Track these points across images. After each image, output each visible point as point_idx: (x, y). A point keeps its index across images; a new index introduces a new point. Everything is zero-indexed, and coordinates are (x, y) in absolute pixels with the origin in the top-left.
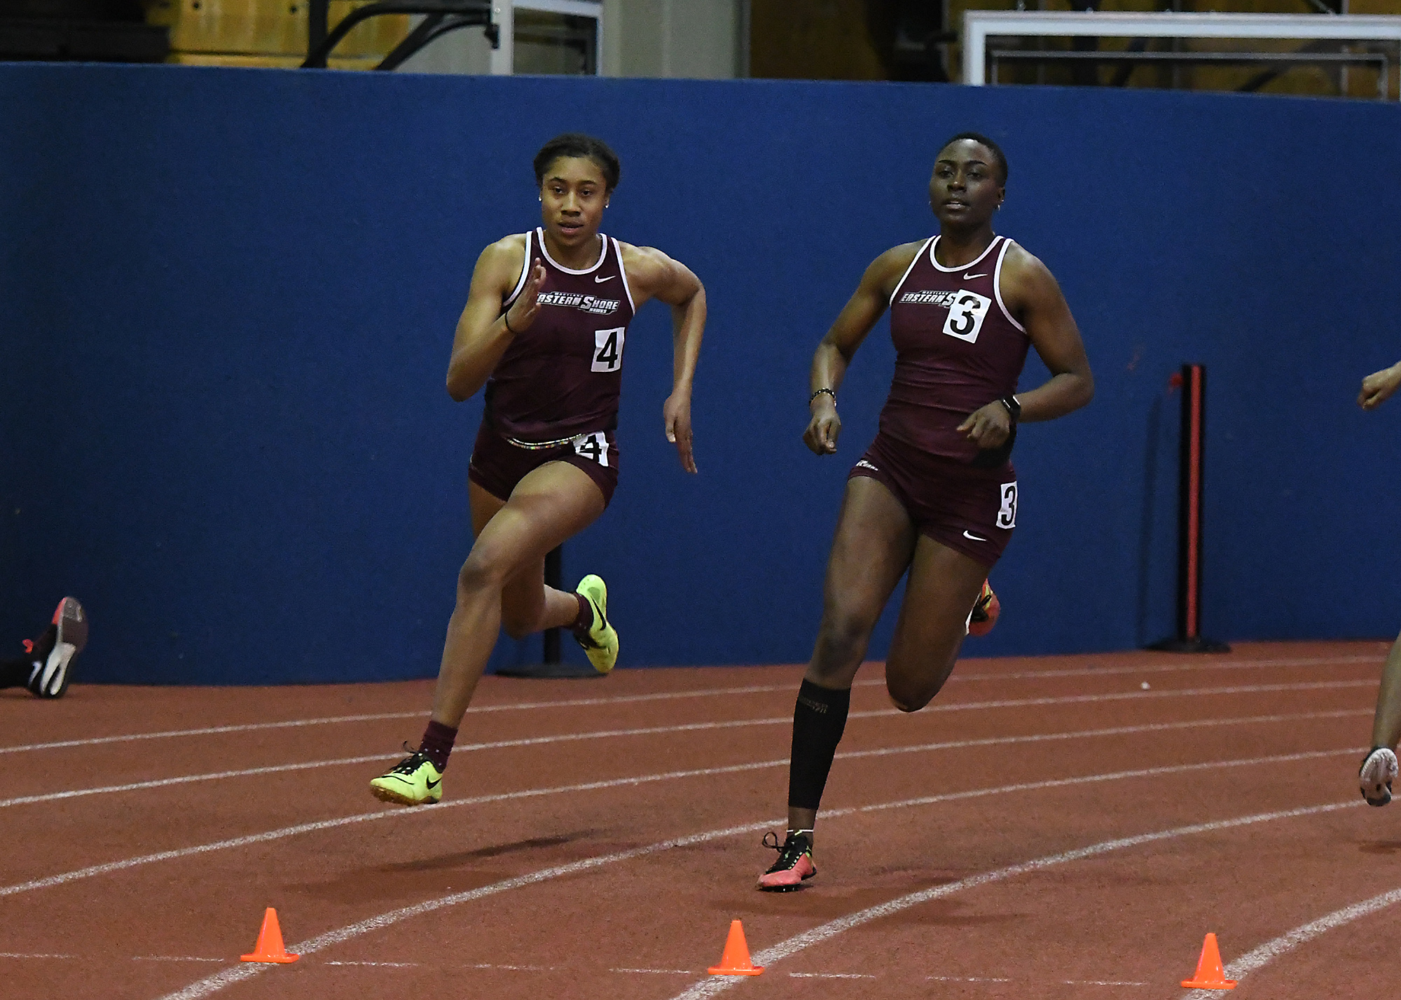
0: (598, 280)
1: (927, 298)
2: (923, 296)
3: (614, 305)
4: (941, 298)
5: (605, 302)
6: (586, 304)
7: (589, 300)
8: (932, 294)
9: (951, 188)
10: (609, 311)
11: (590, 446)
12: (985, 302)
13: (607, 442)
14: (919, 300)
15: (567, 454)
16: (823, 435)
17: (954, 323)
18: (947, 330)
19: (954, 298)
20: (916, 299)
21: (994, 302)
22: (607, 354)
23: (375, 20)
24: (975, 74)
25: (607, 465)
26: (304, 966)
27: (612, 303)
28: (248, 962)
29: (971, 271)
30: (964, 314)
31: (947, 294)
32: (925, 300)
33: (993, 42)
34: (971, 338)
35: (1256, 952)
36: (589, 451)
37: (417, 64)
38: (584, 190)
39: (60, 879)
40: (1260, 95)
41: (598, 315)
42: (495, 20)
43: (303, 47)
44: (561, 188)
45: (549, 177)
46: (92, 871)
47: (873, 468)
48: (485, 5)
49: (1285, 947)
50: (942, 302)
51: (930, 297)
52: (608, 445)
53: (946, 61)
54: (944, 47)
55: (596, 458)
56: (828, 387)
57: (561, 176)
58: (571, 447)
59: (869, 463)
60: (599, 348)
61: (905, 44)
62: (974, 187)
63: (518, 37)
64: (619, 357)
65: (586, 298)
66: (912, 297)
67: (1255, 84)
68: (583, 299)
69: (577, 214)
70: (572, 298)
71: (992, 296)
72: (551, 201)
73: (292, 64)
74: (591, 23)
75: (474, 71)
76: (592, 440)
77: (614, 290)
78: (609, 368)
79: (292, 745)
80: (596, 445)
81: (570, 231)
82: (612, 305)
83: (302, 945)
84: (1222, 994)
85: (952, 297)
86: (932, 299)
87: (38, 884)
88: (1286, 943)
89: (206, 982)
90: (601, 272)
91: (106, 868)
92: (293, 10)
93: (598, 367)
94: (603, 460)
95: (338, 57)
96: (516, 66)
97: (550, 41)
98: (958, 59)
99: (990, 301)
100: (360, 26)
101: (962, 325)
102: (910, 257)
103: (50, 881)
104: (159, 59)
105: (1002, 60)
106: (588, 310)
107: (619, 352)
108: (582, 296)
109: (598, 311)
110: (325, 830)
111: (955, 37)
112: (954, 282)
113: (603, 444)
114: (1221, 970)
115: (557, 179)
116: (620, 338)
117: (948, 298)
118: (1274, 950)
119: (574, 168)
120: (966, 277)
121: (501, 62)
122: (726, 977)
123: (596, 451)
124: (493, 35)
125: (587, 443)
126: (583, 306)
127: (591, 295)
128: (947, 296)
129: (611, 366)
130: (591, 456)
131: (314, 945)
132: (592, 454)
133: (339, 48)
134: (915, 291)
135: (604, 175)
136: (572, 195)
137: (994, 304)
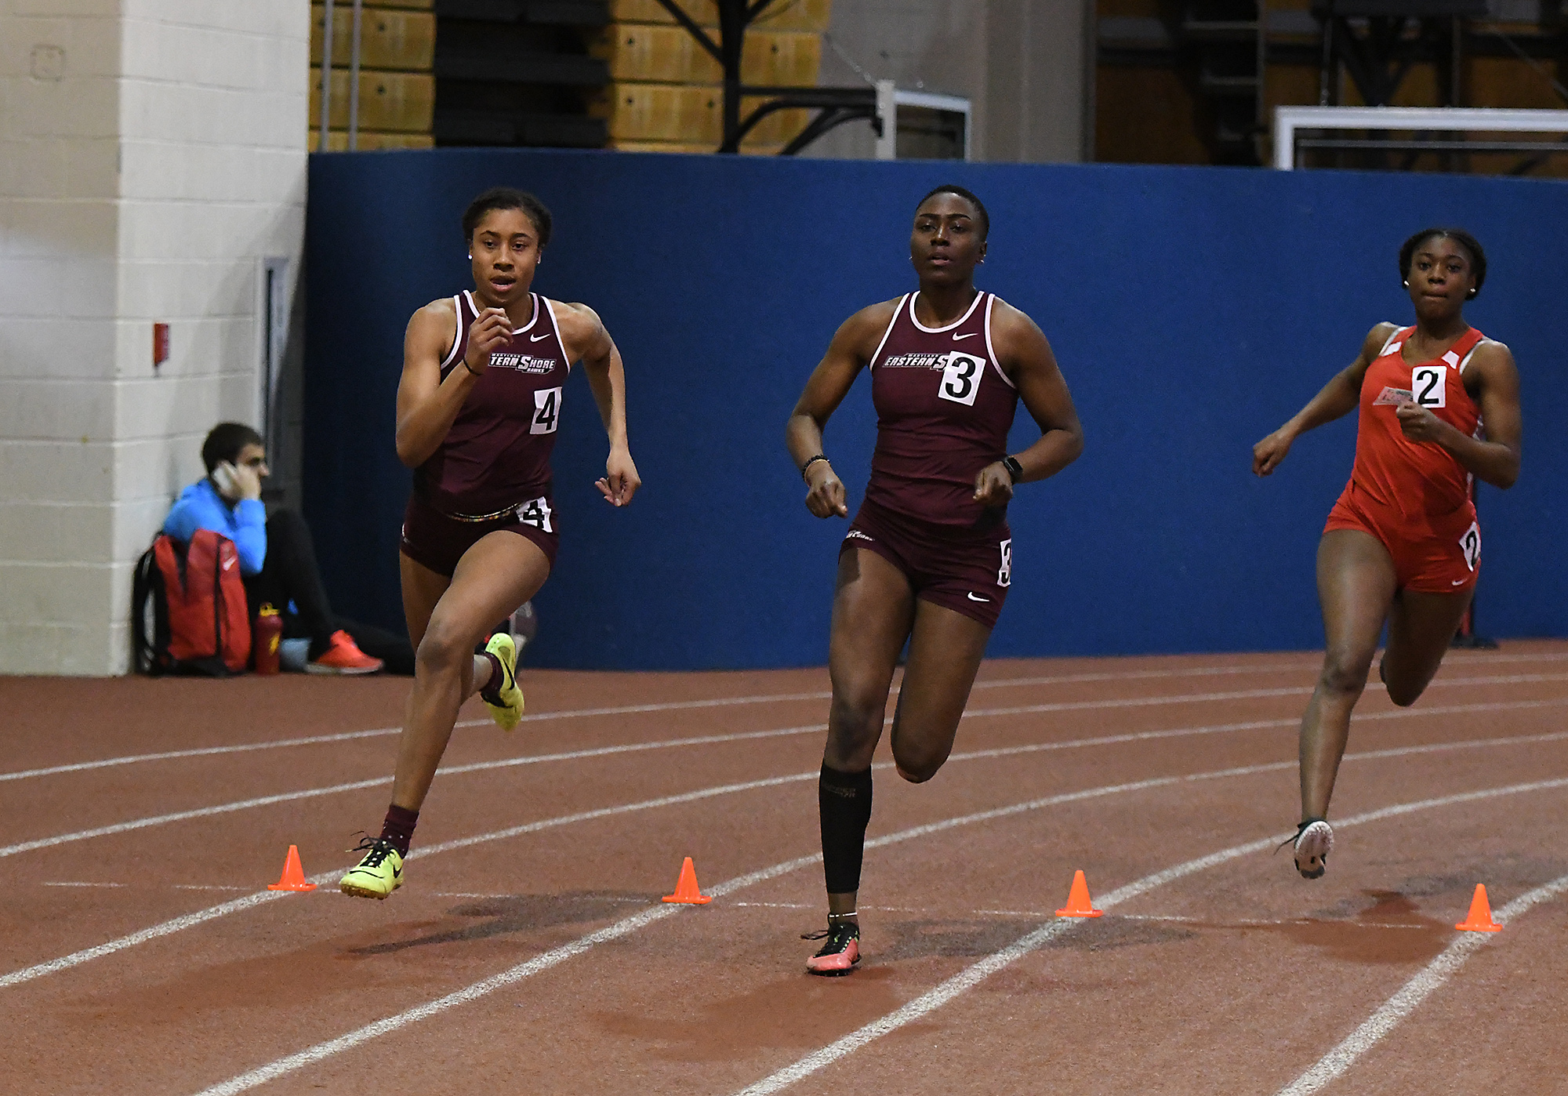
0: (533, 339)
1: (915, 361)
2: (909, 359)
3: (551, 364)
4: (931, 361)
5: (542, 362)
6: (524, 365)
7: (526, 360)
8: (920, 357)
9: (934, 243)
10: (546, 370)
11: (533, 512)
12: (980, 363)
13: (548, 507)
14: (906, 364)
15: (510, 523)
16: (831, 494)
17: (949, 387)
18: (943, 394)
19: (947, 361)
20: (902, 363)
21: (989, 361)
22: (546, 415)
23: (779, 114)
24: (1285, 159)
25: (551, 531)
26: (717, 907)
27: (548, 362)
28: (669, 902)
29: (959, 330)
30: (960, 376)
31: (937, 356)
32: (912, 364)
33: (1299, 133)
34: (969, 400)
35: (1519, 900)
36: (532, 517)
37: (816, 150)
38: (516, 242)
39: (512, 832)
40: (1526, 179)
41: (537, 375)
42: (880, 113)
43: (718, 135)
44: (493, 241)
45: (478, 231)
46: (539, 826)
47: (867, 538)
48: (870, 101)
49: (1543, 897)
50: (933, 365)
51: (918, 361)
52: (550, 510)
53: (1260, 151)
54: (1258, 139)
55: (541, 525)
56: (819, 452)
57: (493, 229)
58: (515, 517)
59: (863, 533)
60: (540, 409)
61: (1226, 135)
62: (958, 241)
63: (900, 129)
64: (556, 418)
65: (524, 358)
66: (896, 361)
67: (1521, 170)
68: (520, 359)
69: (509, 267)
70: (509, 359)
71: (985, 356)
72: (483, 256)
73: (709, 150)
74: (959, 117)
75: (863, 156)
76: (534, 506)
77: (548, 349)
78: (547, 429)
79: (706, 722)
80: (539, 511)
81: (504, 287)
82: (549, 364)
83: (714, 889)
84: (1489, 935)
85: (944, 359)
86: (921, 362)
87: (493, 836)
88: (1545, 893)
89: (633, 919)
90: (535, 331)
91: (550, 823)
92: (711, 104)
93: (538, 429)
94: (547, 527)
95: (747, 144)
96: (899, 153)
97: (927, 132)
98: (1270, 148)
99: (984, 361)
100: (767, 120)
101: (958, 387)
102: (886, 316)
103: (503, 834)
104: (599, 146)
105: (1308, 149)
106: (526, 370)
107: (556, 413)
108: (519, 356)
109: (536, 370)
110: (734, 793)
111: (1267, 130)
112: (943, 344)
113: (546, 510)
114: (1489, 917)
115: (489, 232)
116: (558, 398)
117: (938, 361)
118: (1534, 899)
119: (506, 220)
120: (955, 337)
121: (886, 149)
122: (1070, 919)
123: (540, 516)
124: (878, 126)
125: (529, 510)
126: (520, 367)
127: (527, 354)
128: (937, 358)
129: (549, 428)
130: (535, 523)
131: (724, 889)
132: (536, 521)
133: (749, 137)
134: (900, 354)
135: (538, 229)
136: (504, 247)
137: (989, 364)
